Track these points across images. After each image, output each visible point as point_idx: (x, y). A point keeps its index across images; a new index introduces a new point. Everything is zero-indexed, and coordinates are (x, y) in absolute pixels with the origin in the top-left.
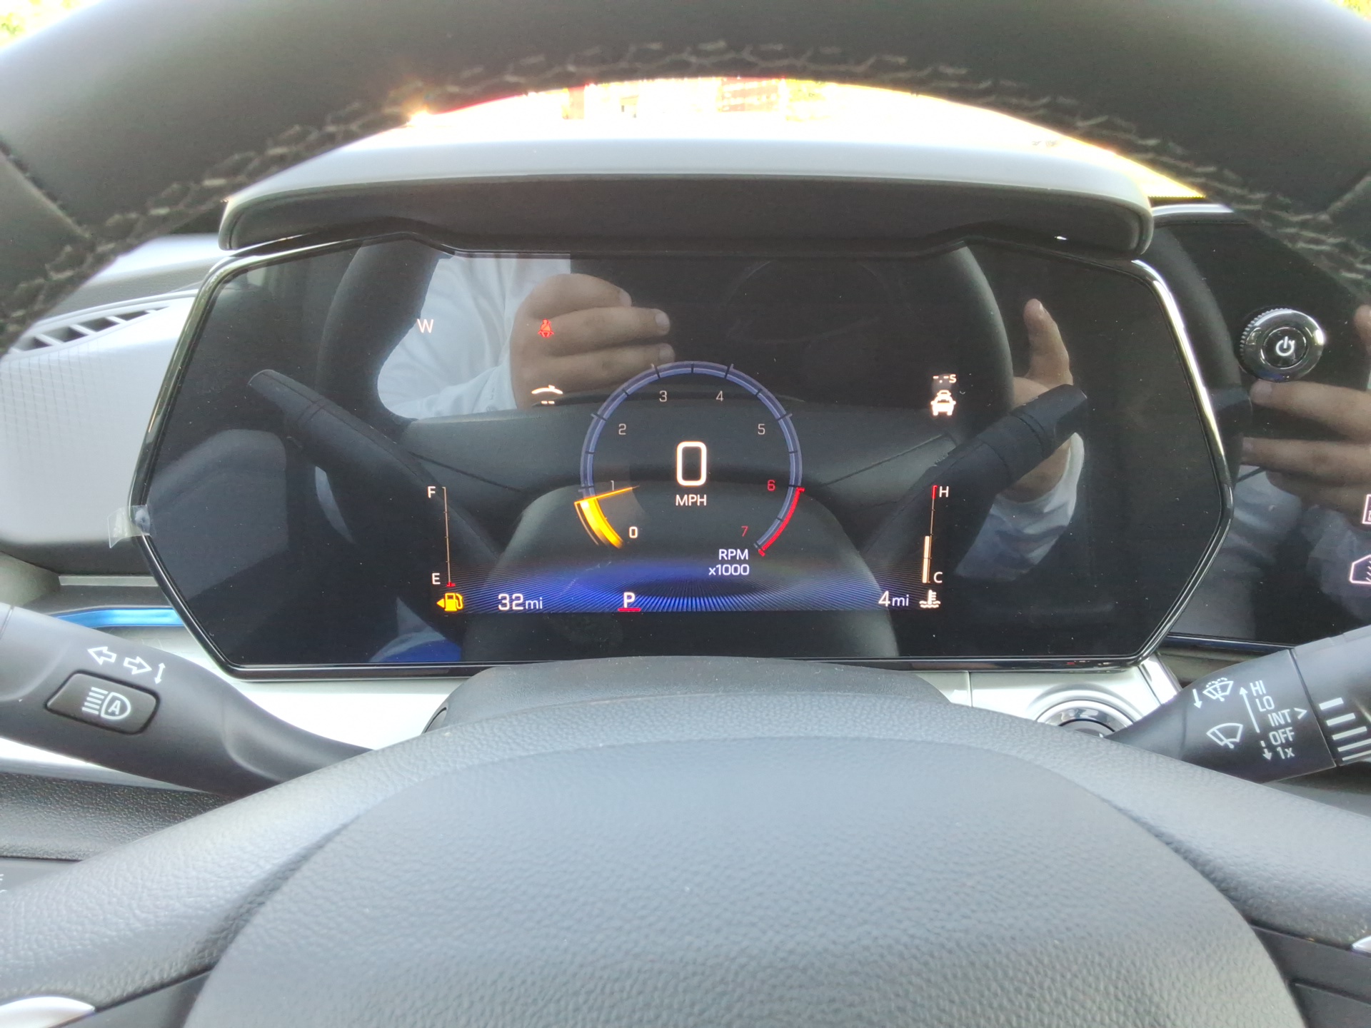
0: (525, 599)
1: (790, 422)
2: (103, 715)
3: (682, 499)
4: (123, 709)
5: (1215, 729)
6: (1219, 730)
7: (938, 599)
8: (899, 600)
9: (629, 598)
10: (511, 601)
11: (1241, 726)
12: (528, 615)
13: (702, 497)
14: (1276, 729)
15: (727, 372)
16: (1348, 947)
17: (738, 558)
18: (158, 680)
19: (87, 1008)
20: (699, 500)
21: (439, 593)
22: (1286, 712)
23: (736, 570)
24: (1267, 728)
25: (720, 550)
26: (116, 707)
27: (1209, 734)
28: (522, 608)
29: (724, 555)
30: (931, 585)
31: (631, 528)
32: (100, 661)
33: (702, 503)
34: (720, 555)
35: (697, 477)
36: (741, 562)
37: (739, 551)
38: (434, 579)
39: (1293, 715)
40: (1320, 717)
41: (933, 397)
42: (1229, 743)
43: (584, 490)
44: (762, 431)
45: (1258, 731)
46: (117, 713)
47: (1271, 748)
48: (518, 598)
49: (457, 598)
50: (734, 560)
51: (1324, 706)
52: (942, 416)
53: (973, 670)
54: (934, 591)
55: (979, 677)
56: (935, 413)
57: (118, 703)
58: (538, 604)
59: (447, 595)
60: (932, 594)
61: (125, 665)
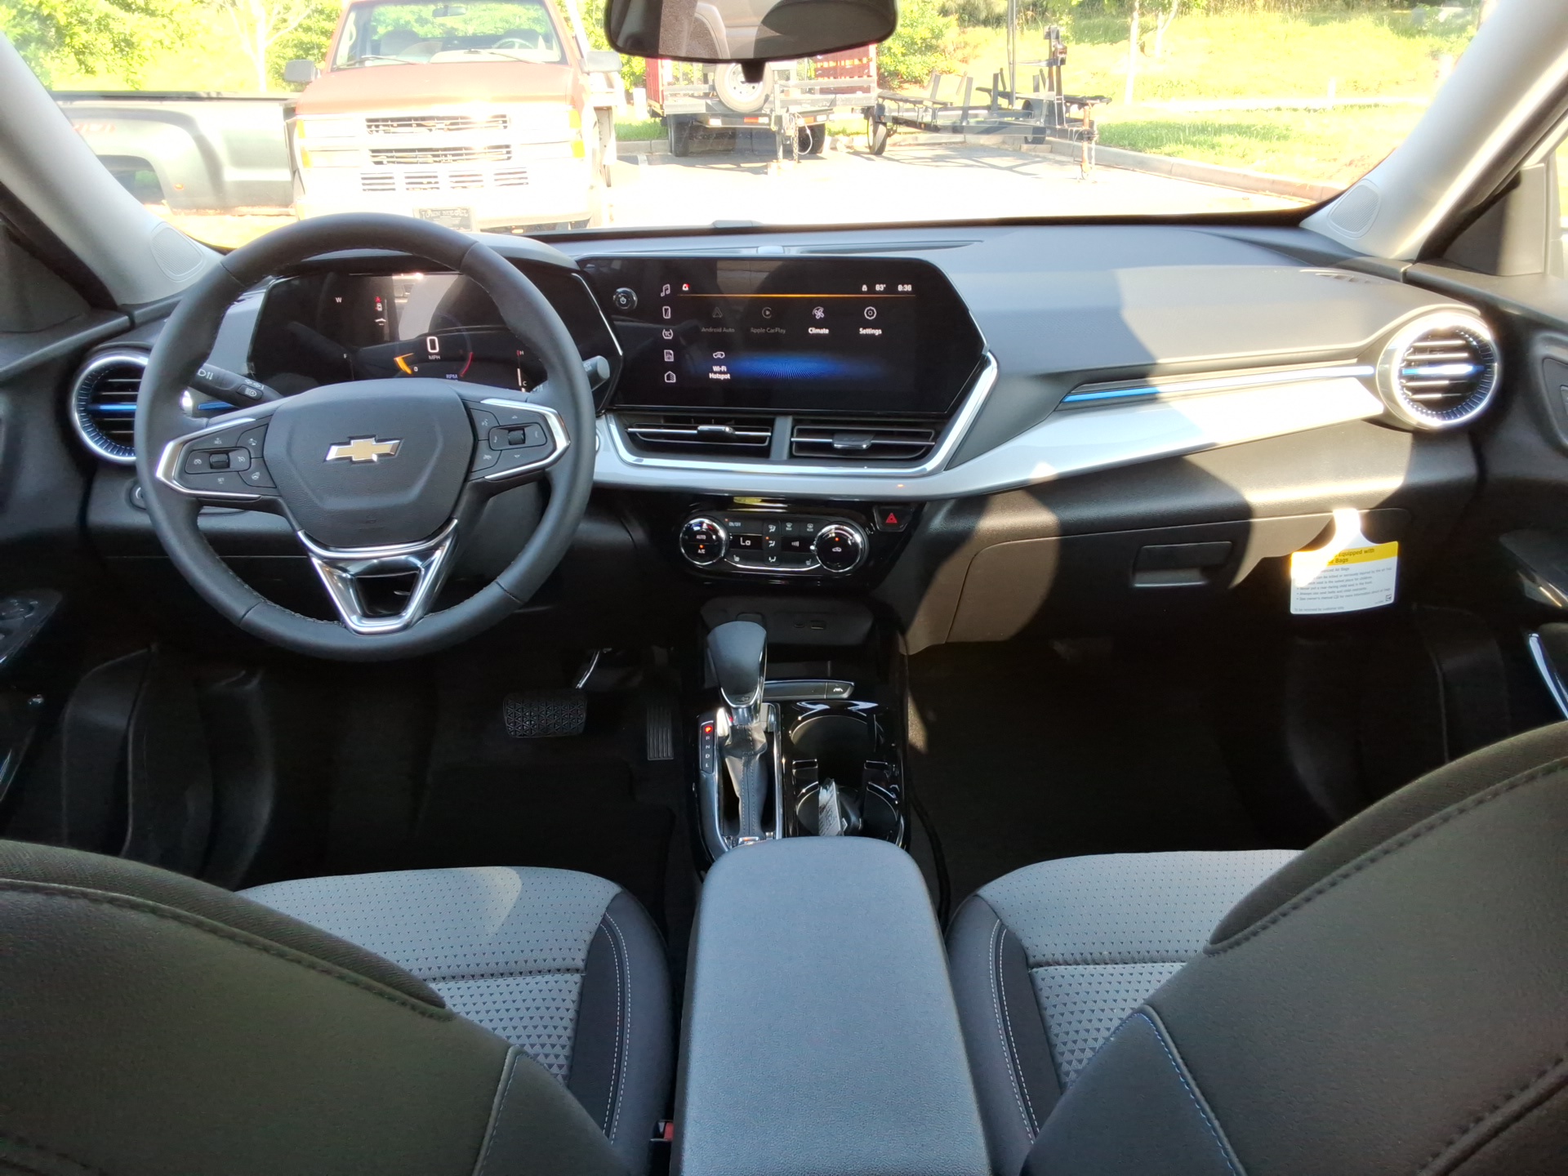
32: (248, 383)
61: (254, 385)
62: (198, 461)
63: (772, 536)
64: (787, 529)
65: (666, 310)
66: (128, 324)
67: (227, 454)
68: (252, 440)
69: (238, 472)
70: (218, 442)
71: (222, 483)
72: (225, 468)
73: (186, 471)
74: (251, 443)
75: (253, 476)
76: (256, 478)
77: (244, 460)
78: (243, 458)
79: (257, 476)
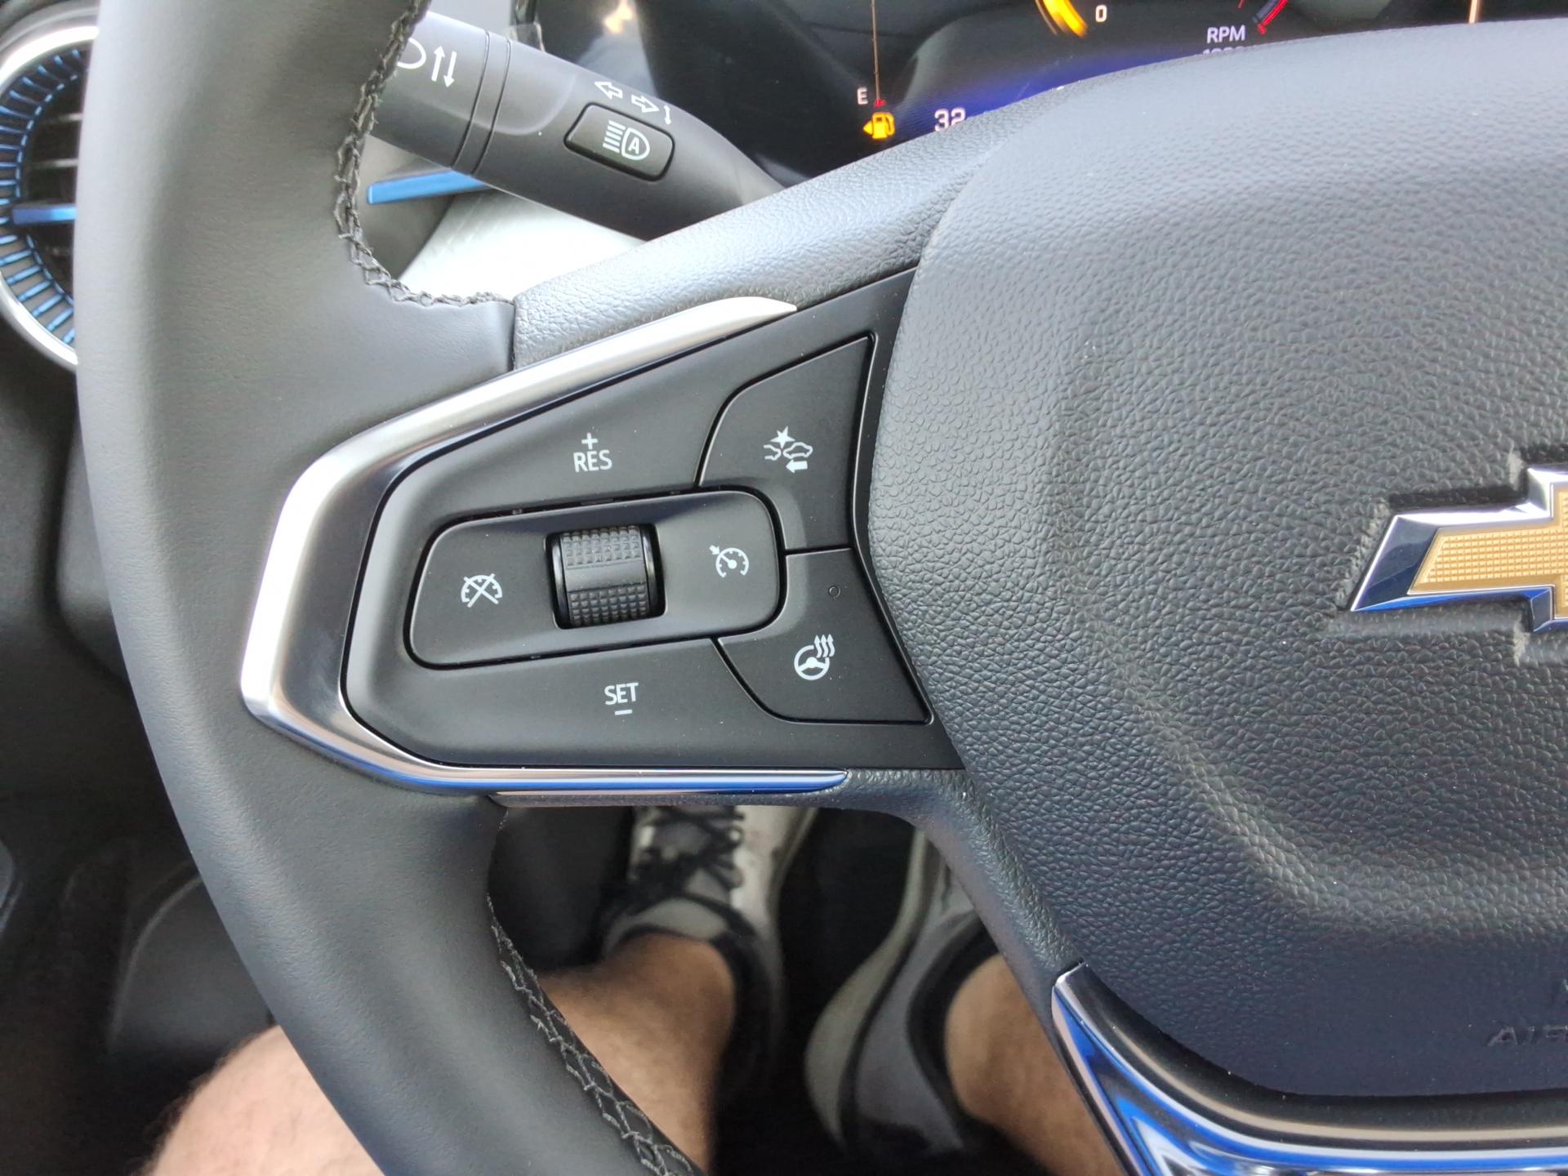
0: (968, 114)
2: (625, 154)
4: (642, 149)
10: (951, 117)
17: (1231, 39)
18: (668, 121)
19: (794, 308)
25: (1210, 30)
26: (635, 145)
29: (1214, 36)
31: (1098, 10)
32: (610, 94)
34: (1209, 36)
36: (1235, 44)
37: (1233, 28)
38: (860, 96)
46: (637, 152)
48: (958, 115)
49: (887, 120)
57: (636, 140)
59: (875, 116)
61: (633, 101)
62: (481, 587)
67: (648, 529)
68: (783, 437)
69: (714, 636)
70: (591, 461)
71: (629, 712)
72: (639, 616)
73: (415, 651)
74: (786, 461)
75: (802, 661)
76: (816, 671)
77: (746, 563)
78: (741, 553)
79: (822, 660)
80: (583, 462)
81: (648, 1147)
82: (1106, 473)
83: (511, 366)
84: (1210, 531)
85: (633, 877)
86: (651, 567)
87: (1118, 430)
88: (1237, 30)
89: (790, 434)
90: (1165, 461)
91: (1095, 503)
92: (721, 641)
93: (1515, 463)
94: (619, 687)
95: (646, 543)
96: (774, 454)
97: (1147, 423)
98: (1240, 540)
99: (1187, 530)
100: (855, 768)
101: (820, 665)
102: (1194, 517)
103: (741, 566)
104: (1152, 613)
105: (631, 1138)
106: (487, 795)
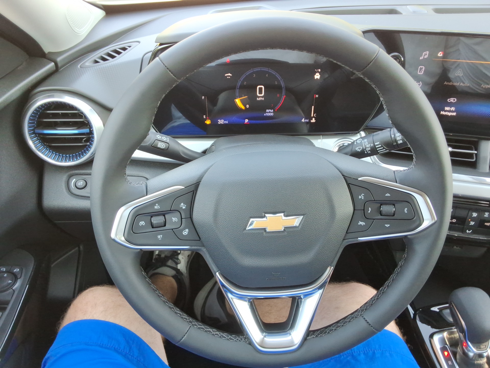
0: (224, 121)
1: (283, 81)
2: (161, 147)
3: (258, 98)
4: (164, 146)
5: (357, 148)
6: (358, 148)
7: (315, 120)
8: (306, 120)
9: (247, 121)
10: (221, 121)
11: (362, 147)
12: (225, 125)
13: (263, 98)
14: (367, 148)
15: (269, 70)
16: (357, 179)
18: (168, 141)
19: (184, 187)
20: (262, 99)
21: (206, 120)
22: (369, 145)
23: (270, 114)
24: (366, 148)
26: (163, 146)
27: (356, 149)
28: (223, 123)
30: (314, 117)
31: (247, 105)
32: (159, 138)
33: (263, 99)
34: (267, 111)
35: (262, 94)
36: (271, 113)
37: (271, 110)
38: (204, 117)
39: (371, 145)
40: (375, 146)
41: (315, 74)
42: (359, 150)
43: (237, 97)
44: (276, 83)
45: (364, 148)
46: (163, 147)
47: (367, 151)
48: (222, 121)
49: (209, 121)
50: (270, 112)
51: (376, 144)
52: (317, 79)
53: (323, 135)
54: (314, 118)
55: (324, 137)
56: (315, 78)
57: (163, 145)
58: (227, 122)
59: (207, 120)
60: (314, 119)
61: (163, 138)
62: (142, 223)
63: (473, 219)
64: (485, 216)
65: (421, 69)
66: (55, 68)
67: (164, 216)
68: (182, 204)
69: (172, 229)
70: (157, 207)
71: (161, 239)
72: (162, 227)
73: (133, 231)
74: (182, 207)
75: (184, 232)
76: (186, 234)
77: (177, 220)
78: (176, 219)
79: (187, 232)
80: (156, 207)
81: (161, 296)
82: (220, 212)
83: (147, 195)
84: (231, 220)
85: (153, 261)
86: (164, 220)
87: (221, 207)
88: (272, 110)
89: (183, 204)
90: (227, 211)
91: (219, 216)
92: (173, 230)
93: (263, 214)
94: (160, 236)
95: (164, 217)
96: (181, 206)
97: (225, 207)
98: (234, 221)
99: (229, 219)
100: (191, 246)
101: (186, 233)
102: (230, 218)
103: (176, 220)
104: (225, 229)
105: (159, 295)
106: (141, 249)
